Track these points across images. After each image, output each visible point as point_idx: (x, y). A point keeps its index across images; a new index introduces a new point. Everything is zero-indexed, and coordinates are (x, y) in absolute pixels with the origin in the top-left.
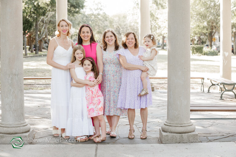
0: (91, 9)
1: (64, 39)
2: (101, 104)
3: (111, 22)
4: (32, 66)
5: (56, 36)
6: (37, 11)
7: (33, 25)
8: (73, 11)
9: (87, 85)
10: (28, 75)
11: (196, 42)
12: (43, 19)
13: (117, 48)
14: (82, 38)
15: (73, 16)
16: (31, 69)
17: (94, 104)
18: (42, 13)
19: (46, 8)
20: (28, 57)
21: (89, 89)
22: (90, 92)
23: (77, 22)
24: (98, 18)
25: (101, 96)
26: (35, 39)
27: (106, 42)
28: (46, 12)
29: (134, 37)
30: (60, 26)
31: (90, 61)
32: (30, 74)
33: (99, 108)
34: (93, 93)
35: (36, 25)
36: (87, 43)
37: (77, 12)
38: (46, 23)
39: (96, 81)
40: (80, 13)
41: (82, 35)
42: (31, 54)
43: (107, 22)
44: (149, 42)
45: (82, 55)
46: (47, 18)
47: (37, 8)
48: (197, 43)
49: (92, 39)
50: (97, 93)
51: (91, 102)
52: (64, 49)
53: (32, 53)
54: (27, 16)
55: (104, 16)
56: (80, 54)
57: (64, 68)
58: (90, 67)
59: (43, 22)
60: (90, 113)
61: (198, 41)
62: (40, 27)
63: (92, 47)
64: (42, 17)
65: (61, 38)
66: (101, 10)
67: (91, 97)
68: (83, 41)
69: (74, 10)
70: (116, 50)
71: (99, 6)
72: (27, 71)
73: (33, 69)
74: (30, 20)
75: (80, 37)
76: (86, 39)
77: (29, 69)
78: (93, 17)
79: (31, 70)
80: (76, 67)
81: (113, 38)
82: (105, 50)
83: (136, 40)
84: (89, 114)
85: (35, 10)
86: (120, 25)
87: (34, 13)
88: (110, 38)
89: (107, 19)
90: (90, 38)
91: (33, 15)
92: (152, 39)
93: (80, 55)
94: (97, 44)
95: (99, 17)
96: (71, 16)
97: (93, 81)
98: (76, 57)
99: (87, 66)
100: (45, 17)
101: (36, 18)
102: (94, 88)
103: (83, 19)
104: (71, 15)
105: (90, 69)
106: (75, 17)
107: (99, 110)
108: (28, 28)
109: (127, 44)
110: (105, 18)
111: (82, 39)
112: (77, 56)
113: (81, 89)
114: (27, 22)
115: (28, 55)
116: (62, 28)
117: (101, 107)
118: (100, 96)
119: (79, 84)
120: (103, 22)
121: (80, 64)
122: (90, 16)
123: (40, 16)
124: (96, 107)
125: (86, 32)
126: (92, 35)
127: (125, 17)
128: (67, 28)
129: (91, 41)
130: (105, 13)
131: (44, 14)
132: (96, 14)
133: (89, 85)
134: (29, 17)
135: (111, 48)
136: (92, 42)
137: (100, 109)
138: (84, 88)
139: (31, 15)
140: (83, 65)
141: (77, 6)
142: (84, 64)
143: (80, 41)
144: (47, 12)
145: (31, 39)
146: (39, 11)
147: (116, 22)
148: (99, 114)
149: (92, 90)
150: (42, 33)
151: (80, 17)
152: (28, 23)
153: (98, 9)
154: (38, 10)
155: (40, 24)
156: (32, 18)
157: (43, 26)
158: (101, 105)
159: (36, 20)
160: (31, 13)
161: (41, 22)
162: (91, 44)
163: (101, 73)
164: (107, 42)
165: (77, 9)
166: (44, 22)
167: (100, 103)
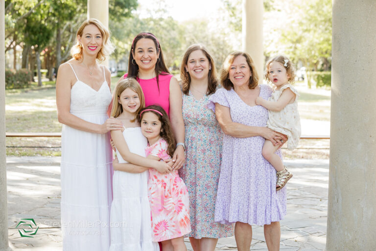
0: (148, 11)
1: (89, 65)
2: (183, 210)
3: (181, 33)
4: (47, 107)
5: (74, 59)
6: (59, 12)
7: (53, 36)
8: (118, 14)
9: (152, 168)
10: (37, 124)
11: (319, 67)
12: (70, 25)
13: (212, 88)
14: (138, 62)
15: (119, 20)
16: (45, 112)
17: (168, 212)
18: (66, 16)
19: (75, 7)
20: (43, 89)
21: (156, 177)
22: (160, 186)
23: (126, 32)
24: (160, 25)
25: (183, 191)
26: (56, 58)
27: (188, 73)
28: (75, 13)
29: (246, 63)
30: (84, 36)
31: (156, 114)
32: (41, 123)
33: (179, 220)
34: (167, 187)
35: (58, 35)
36: (148, 75)
37: (126, 15)
38: (74, 32)
39: (171, 161)
40: (130, 16)
41: (137, 56)
42: (50, 84)
43: (175, 32)
44: (280, 71)
45: (138, 101)
46: (76, 25)
47: (59, 7)
48: (321, 68)
49: (160, 67)
50: (175, 186)
51: (160, 208)
52: (90, 88)
53: (51, 82)
54: (41, 20)
55: (171, 21)
56: (131, 98)
57: (98, 130)
58: (157, 128)
59: (69, 30)
60: (158, 232)
61: (323, 65)
62: (64, 39)
63: (160, 83)
64: (68, 23)
65: (82, 64)
66: (165, 11)
67: (162, 197)
68: (140, 69)
69: (121, 10)
70: (209, 94)
71: (163, 7)
72: (37, 115)
73: (48, 113)
74: (48, 27)
75: (134, 60)
76: (146, 66)
77: (42, 112)
78: (152, 23)
79: (44, 115)
80: (126, 128)
81: (206, 64)
82: (186, 92)
83: (251, 69)
84: (157, 235)
85: (56, 10)
86: (196, 37)
87: (54, 15)
88: (198, 64)
89: (175, 27)
90: (156, 64)
91: (53, 18)
92: (286, 65)
93: (132, 100)
94: (170, 77)
95: (162, 23)
96: (115, 22)
97: (167, 162)
98: (123, 106)
99: (150, 126)
100: (73, 22)
101: (58, 24)
102: (167, 175)
103: (135, 26)
104: (116, 19)
105: (158, 132)
106: (123, 22)
107: (179, 224)
108: (44, 41)
109: (232, 79)
110: (172, 25)
111: (137, 66)
112: (125, 103)
113: (138, 176)
114: (42, 31)
115: (44, 86)
116: (88, 41)
117: (184, 219)
118: (181, 193)
119: (134, 166)
120: (168, 31)
121: (133, 121)
122: (146, 22)
123: (64, 20)
124: (171, 219)
125: (146, 51)
126: (161, 56)
127: (204, 24)
128: (99, 41)
129: (157, 71)
130: (171, 17)
131: (70, 17)
132: (157, 19)
133: (156, 170)
134: (45, 21)
135: (200, 88)
136: (160, 72)
137: (182, 223)
138: (145, 174)
139: (49, 19)
140: (140, 122)
141: (127, 5)
142: (142, 122)
143: (134, 70)
144: (77, 13)
145: (50, 59)
146: (62, 11)
147: (189, 33)
148: (180, 233)
149: (163, 181)
150: (67, 48)
151: (131, 22)
152: (43, 33)
153: (159, 10)
154: (60, 10)
155: (64, 34)
156: (51, 24)
157: (69, 37)
158: (185, 213)
159: (58, 26)
160: (50, 14)
161: (66, 30)
162: (157, 77)
163: (180, 144)
164: (192, 73)
165: (126, 10)
166: (72, 30)
167: (181, 208)
